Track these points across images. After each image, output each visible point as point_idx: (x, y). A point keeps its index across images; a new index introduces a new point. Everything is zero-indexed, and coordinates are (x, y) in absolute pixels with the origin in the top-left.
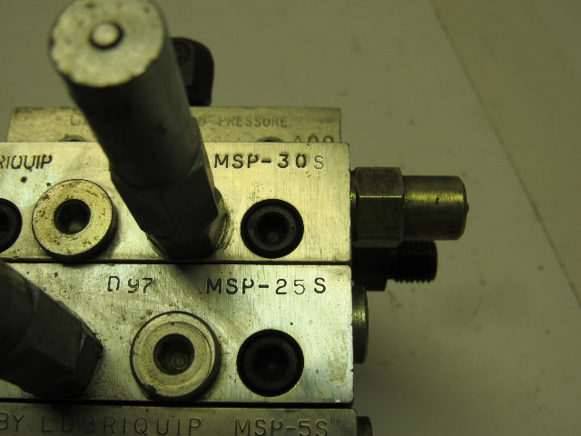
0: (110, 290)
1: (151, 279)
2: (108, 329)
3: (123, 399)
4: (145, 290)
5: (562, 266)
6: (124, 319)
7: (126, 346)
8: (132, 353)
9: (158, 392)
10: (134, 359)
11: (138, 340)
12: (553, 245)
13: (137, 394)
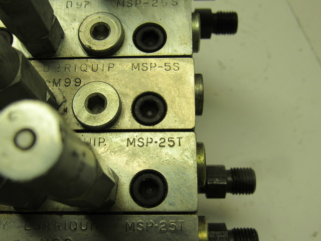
0: (67, 7)
1: (88, 2)
2: (67, 25)
3: (75, 56)
4: (85, 7)
5: (312, 49)
6: (75, 20)
7: (76, 32)
8: (79, 31)
9: (92, 48)
10: (80, 34)
11: (82, 25)
12: (307, 39)
13: (82, 53)
